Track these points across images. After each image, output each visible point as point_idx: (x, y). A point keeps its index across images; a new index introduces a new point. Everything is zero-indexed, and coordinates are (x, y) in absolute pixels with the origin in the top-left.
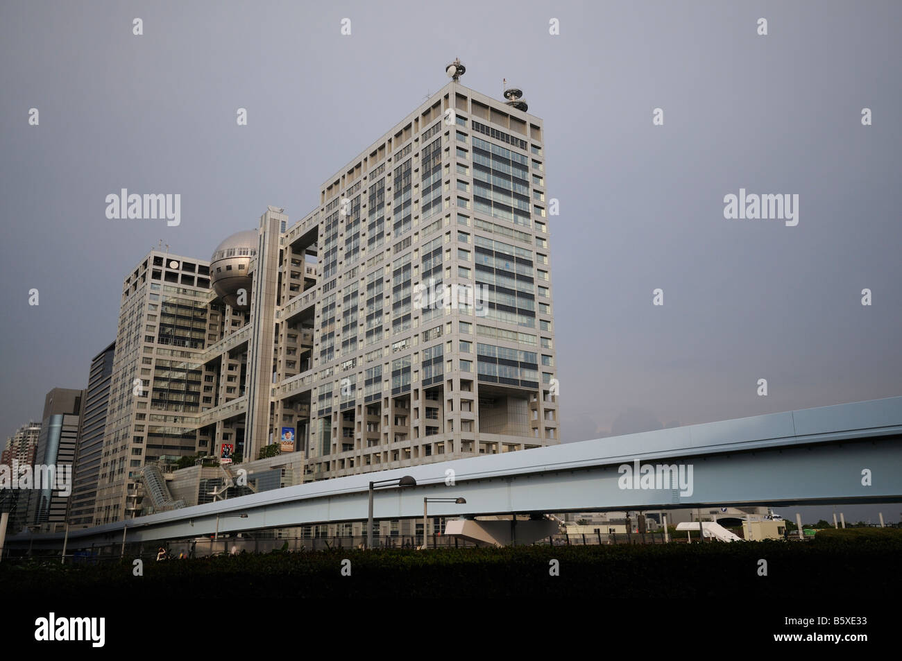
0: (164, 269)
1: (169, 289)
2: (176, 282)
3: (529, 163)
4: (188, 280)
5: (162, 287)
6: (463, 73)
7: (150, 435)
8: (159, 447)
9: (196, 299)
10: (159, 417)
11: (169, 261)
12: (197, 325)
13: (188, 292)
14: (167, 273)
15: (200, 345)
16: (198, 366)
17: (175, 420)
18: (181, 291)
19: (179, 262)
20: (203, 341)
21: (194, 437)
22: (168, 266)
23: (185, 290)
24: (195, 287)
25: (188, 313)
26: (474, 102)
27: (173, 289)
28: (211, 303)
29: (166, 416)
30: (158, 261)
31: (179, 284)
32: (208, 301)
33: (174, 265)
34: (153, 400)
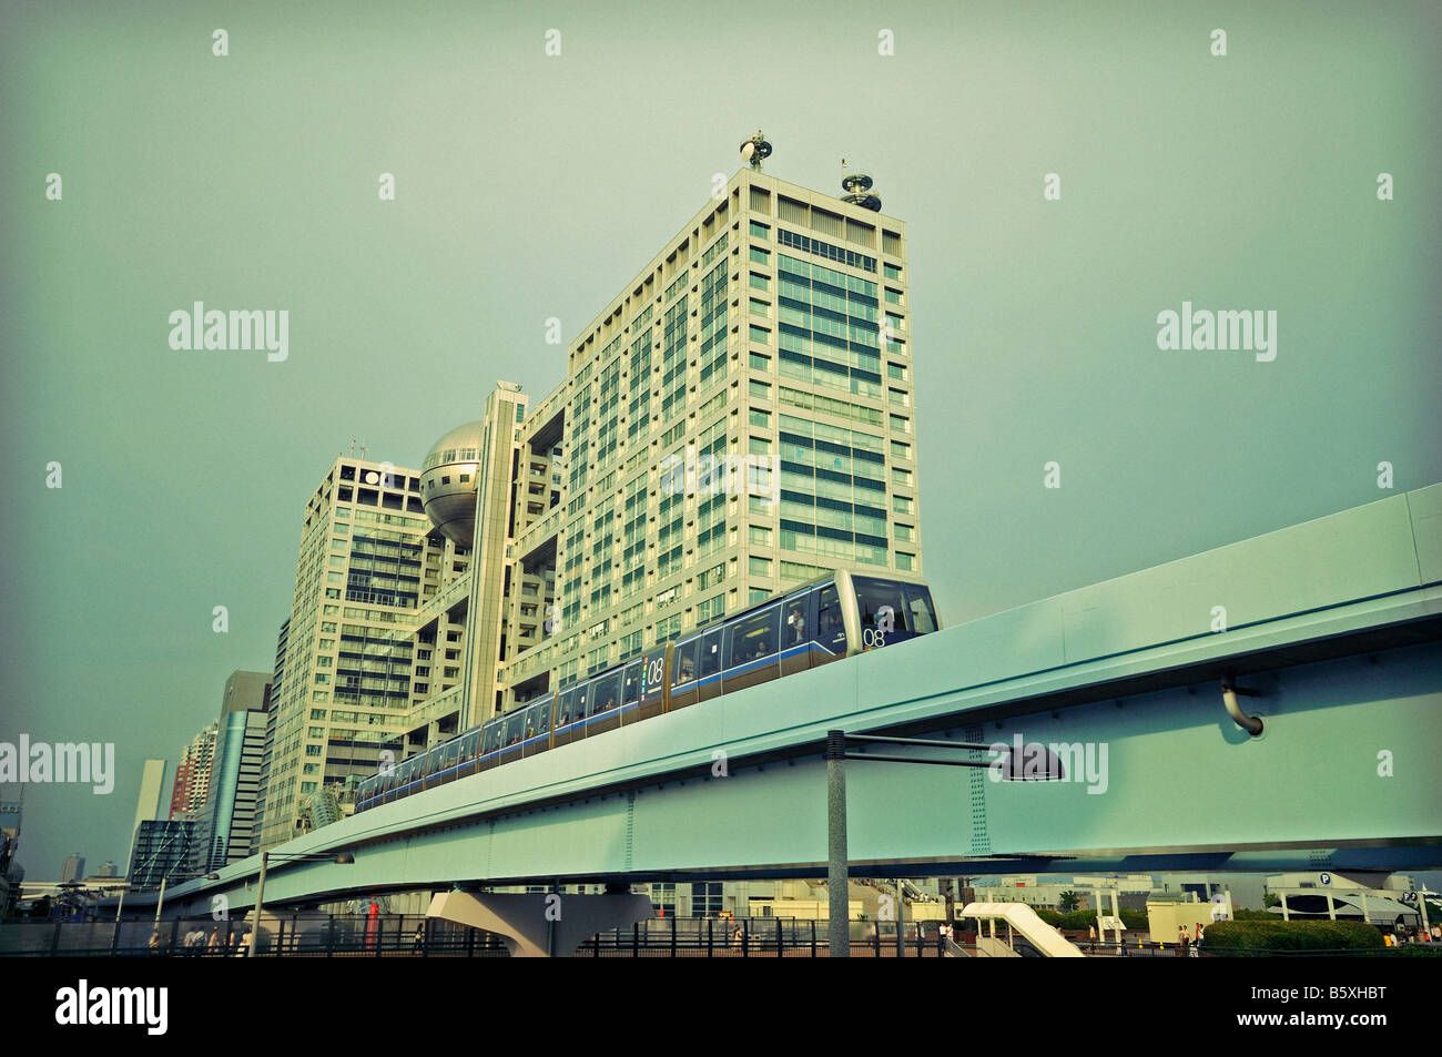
0: (356, 485)
1: (363, 515)
2: (375, 504)
3: (880, 294)
4: (394, 501)
5: (352, 513)
6: (768, 154)
7: (331, 743)
8: (345, 762)
9: (405, 530)
10: (347, 716)
11: (364, 472)
12: (407, 571)
13: (394, 520)
14: (361, 491)
15: (411, 602)
16: (408, 635)
17: (372, 719)
18: (383, 518)
19: (379, 474)
20: (415, 596)
21: (401, 748)
22: (363, 480)
23: (388, 517)
24: (404, 512)
25: (393, 553)
26: (781, 198)
27: (370, 516)
28: (429, 536)
29: (356, 714)
30: (348, 472)
31: (380, 508)
32: (424, 533)
33: (371, 478)
34: (338, 689)
